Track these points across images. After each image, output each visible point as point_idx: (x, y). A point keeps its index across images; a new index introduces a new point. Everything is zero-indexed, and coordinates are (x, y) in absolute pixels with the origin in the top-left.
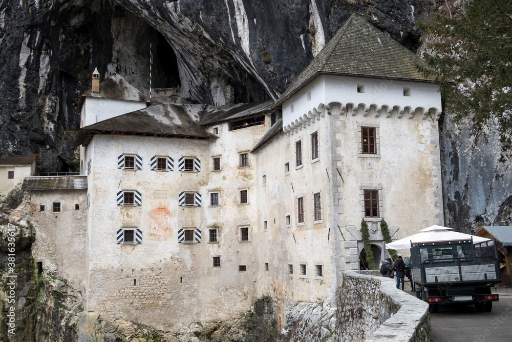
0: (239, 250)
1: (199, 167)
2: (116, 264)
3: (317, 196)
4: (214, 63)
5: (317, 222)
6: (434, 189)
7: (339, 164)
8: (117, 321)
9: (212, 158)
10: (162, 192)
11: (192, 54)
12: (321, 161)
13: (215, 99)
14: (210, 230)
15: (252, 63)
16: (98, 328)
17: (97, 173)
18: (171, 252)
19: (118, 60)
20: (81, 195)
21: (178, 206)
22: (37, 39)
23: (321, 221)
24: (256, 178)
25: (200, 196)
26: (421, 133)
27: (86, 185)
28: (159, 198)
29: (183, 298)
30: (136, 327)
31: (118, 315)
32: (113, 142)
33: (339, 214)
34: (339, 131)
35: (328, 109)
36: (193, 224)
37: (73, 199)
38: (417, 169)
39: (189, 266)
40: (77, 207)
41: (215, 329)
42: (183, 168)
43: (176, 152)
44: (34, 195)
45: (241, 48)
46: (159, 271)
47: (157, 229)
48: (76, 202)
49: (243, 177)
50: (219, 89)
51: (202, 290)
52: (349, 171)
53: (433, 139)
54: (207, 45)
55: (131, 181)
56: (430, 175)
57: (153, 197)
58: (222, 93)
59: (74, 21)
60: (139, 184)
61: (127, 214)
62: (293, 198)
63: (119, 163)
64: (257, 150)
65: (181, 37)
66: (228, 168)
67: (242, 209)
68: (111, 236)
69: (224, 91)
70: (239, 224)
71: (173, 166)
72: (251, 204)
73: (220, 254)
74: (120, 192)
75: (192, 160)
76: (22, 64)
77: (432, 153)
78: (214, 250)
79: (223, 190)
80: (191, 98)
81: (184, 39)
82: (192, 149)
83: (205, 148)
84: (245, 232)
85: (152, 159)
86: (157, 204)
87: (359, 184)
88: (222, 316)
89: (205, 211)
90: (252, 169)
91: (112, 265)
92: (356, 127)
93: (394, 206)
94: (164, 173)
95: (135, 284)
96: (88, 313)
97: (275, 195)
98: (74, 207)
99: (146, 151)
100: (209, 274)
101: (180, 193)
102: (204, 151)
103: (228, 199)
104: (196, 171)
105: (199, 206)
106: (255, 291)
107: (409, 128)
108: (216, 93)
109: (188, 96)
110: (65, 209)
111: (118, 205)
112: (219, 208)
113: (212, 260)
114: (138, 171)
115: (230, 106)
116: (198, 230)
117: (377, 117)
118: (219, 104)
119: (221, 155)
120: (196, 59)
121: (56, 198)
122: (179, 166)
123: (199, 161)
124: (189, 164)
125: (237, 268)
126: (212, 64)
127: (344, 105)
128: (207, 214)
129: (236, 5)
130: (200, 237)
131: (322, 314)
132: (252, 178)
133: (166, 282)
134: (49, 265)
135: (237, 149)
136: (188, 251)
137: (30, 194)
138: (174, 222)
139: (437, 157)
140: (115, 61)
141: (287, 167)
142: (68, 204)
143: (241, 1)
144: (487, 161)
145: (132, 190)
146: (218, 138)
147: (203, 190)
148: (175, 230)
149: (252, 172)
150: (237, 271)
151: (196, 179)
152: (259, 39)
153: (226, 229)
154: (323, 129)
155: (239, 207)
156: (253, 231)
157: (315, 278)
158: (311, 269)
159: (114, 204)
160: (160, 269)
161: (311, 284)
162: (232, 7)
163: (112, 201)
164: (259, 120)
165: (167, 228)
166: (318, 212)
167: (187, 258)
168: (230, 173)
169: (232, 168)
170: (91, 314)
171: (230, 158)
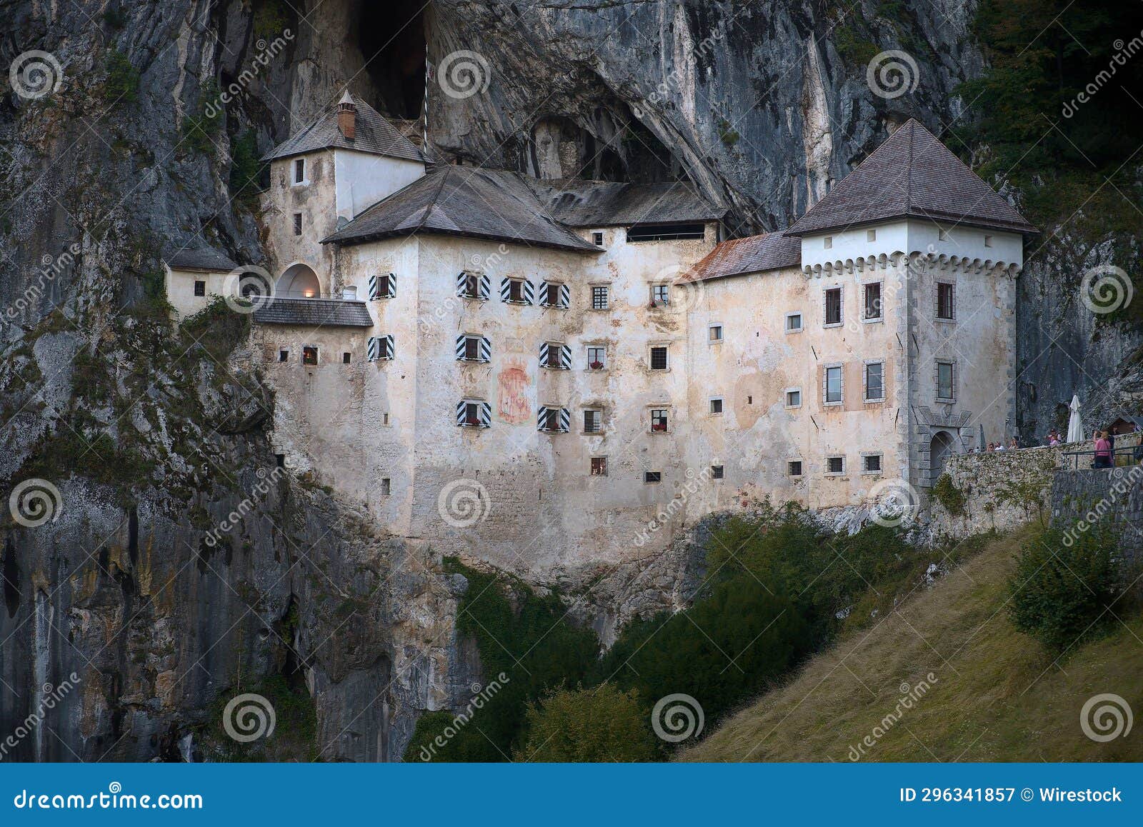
0: (647, 446)
1: (568, 300)
2: (454, 460)
3: (874, 368)
5: (872, 400)
6: (1008, 367)
7: (915, 329)
9: (589, 288)
10: (516, 341)
12: (886, 322)
13: (543, 165)
14: (586, 412)
15: (696, 139)
16: (431, 565)
17: (423, 301)
18: (528, 446)
19: (318, 55)
20: (353, 335)
21: (537, 368)
23: (879, 400)
24: (685, 328)
25: (570, 351)
26: (998, 294)
27: (368, 318)
28: (513, 351)
29: (542, 527)
30: (488, 565)
31: (458, 546)
32: (449, 249)
33: (913, 391)
34: (916, 288)
36: (558, 400)
37: (340, 344)
38: (991, 341)
39: (551, 471)
40: (347, 357)
42: (545, 301)
43: (536, 270)
44: (270, 331)
45: (679, 111)
46: (512, 477)
47: (509, 404)
48: (345, 349)
49: (659, 326)
50: (551, 146)
51: (568, 514)
52: (924, 338)
53: (1009, 302)
55: (475, 320)
56: (1005, 349)
57: (504, 348)
58: (557, 155)
60: (486, 325)
61: (470, 375)
62: (814, 367)
63: (459, 288)
66: (625, 307)
67: (655, 378)
68: (447, 413)
69: (558, 151)
70: (648, 404)
71: (531, 296)
72: (673, 371)
73: (606, 454)
74: (461, 337)
75: (557, 287)
76: (182, 61)
77: (1008, 320)
78: (592, 446)
79: (614, 344)
81: (534, 64)
82: (557, 267)
85: (503, 283)
86: (510, 362)
87: (934, 355)
88: (608, 557)
89: (577, 379)
90: (678, 313)
91: (449, 461)
92: (932, 283)
93: (966, 385)
94: (520, 307)
96: (408, 541)
97: (754, 360)
98: (342, 358)
100: (583, 485)
101: (542, 344)
102: (575, 271)
103: (624, 361)
104: (563, 307)
105: (568, 369)
107: (986, 287)
108: (545, 154)
110: (327, 360)
111: (459, 359)
112: (605, 374)
113: (589, 463)
114: (485, 302)
116: (565, 410)
117: (956, 272)
118: (550, 175)
119: (610, 283)
120: (534, 93)
121: (309, 338)
122: (541, 297)
123: (568, 291)
124: (553, 295)
125: (642, 476)
127: (925, 255)
128: (582, 383)
129: (676, 38)
130: (568, 424)
132: (677, 329)
133: (520, 497)
134: (297, 461)
135: (643, 277)
136: (548, 447)
137: (262, 329)
138: (533, 395)
139: (1013, 326)
140: (314, 57)
141: (794, 320)
142: (331, 351)
143: (687, 34)
144: (1078, 337)
145: (477, 335)
146: (603, 251)
147: (574, 342)
148: (534, 409)
149: (677, 318)
150: (640, 482)
151: (562, 321)
152: (713, 102)
153: (620, 412)
154: (893, 281)
155: (647, 373)
156: (677, 415)
157: (862, 473)
158: (853, 462)
159: (453, 357)
160: (513, 474)
161: (852, 483)
162: (670, 41)
163: (449, 353)
164: (690, 230)
165: (522, 406)
166: (873, 388)
167: (549, 458)
168: (631, 316)
169: (633, 308)
170: (415, 542)
171: (631, 290)
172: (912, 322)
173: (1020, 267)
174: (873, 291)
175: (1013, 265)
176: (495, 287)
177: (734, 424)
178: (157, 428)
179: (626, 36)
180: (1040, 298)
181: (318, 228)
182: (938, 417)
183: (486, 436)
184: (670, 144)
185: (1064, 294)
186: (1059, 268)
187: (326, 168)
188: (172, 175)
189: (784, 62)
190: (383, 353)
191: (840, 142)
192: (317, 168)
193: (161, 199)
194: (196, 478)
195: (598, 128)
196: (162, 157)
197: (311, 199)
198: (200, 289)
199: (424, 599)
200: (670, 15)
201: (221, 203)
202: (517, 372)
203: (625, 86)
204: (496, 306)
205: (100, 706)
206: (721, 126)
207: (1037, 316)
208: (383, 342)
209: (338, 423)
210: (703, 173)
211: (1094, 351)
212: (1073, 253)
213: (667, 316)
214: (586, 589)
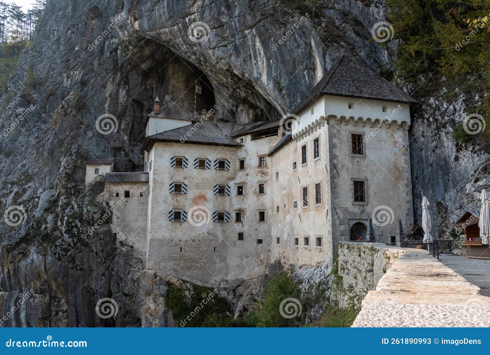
0: (257, 228)
1: (229, 167)
2: (167, 235)
3: (318, 186)
4: (241, 93)
5: (318, 205)
6: (406, 181)
7: (335, 161)
8: (168, 277)
9: (239, 160)
10: (201, 184)
11: (225, 86)
12: (321, 159)
13: (241, 119)
14: (236, 213)
15: (269, 91)
16: (155, 282)
18: (207, 229)
19: (172, 92)
20: (144, 185)
21: (213, 195)
22: (118, 78)
23: (321, 205)
24: (271, 174)
26: (396, 140)
27: (148, 178)
28: (200, 189)
29: (215, 263)
30: (181, 282)
31: (169, 273)
32: (168, 148)
33: (335, 198)
34: (335, 137)
35: (327, 120)
36: (224, 208)
37: (139, 189)
38: (392, 166)
39: (220, 239)
40: (141, 195)
41: (239, 286)
42: (217, 167)
43: (212, 156)
44: (112, 186)
45: (261, 81)
46: (199, 242)
48: (140, 191)
49: (262, 175)
50: (244, 112)
51: (229, 257)
52: (343, 166)
54: (236, 79)
55: (180, 176)
56: (403, 171)
57: (195, 188)
58: (246, 115)
59: (144, 66)
60: (185, 178)
61: (177, 199)
62: (299, 188)
63: (172, 163)
64: (271, 154)
65: (217, 75)
66: (250, 168)
67: (260, 197)
68: (165, 215)
69: (247, 113)
70: (258, 209)
71: (210, 166)
72: (266, 194)
73: (243, 231)
74: (172, 184)
75: (224, 162)
76: (107, 95)
77: (404, 154)
78: (238, 228)
79: (246, 184)
80: (223, 119)
81: (220, 76)
82: (224, 153)
83: (233, 153)
84: (262, 216)
85: (195, 161)
86: (198, 193)
87: (350, 177)
88: (244, 276)
89: (233, 199)
90: (269, 169)
91: (165, 236)
92: (347, 134)
93: (376, 194)
94: (204, 170)
95: (181, 251)
96: (147, 271)
97: (286, 187)
98: (139, 194)
99: (191, 155)
100: (235, 245)
101: (215, 185)
102: (233, 155)
103: (250, 190)
104: (227, 169)
105: (229, 195)
106: (268, 258)
107: (387, 136)
108: (242, 114)
109: (222, 117)
110: (133, 196)
111: (171, 193)
112: (243, 197)
113: (237, 235)
114: (185, 169)
115: (252, 124)
116: (227, 213)
117: (363, 127)
118: (244, 122)
119: (245, 158)
120: (228, 90)
121: (127, 187)
122: (215, 166)
123: (229, 163)
124: (222, 165)
125: (256, 241)
126: (239, 93)
127: (339, 117)
128: (235, 201)
129: (257, 50)
130: (229, 218)
131: (321, 274)
132: (268, 175)
133: (203, 250)
134: (121, 237)
135: (257, 154)
136: (220, 228)
137: (109, 185)
138: (210, 206)
139: (408, 158)
140: (171, 93)
141: (295, 165)
142: (135, 192)
143: (261, 48)
144: (445, 160)
145: (180, 182)
146: (243, 145)
147: (231, 184)
148: (211, 212)
149: (268, 170)
150: (255, 244)
151: (226, 175)
152: (274, 74)
153: (248, 213)
154: (324, 134)
155: (258, 196)
156: (268, 214)
157: (316, 247)
158: (313, 241)
159: (167, 192)
160: (200, 241)
161: (312, 252)
162: (255, 52)
164: (273, 132)
166: (318, 197)
167: (219, 233)
168: (252, 171)
169: (253, 168)
170: (150, 271)
171: (252, 161)
172: (332, 157)
173: (409, 123)
175: (404, 123)
176: (191, 162)
177: (282, 218)
178: (62, 224)
179: (238, 54)
180: (422, 139)
182: (355, 214)
183: (185, 225)
185: (435, 135)
186: (431, 119)
189: (300, 50)
194: (72, 244)
195: (255, 101)
198: (97, 171)
199: (152, 296)
200: (254, 41)
202: (202, 197)
203: (243, 75)
204: (191, 170)
206: (277, 84)
207: (422, 150)
209: (137, 221)
211: (456, 167)
212: (439, 110)
213: (265, 170)
214: (234, 291)
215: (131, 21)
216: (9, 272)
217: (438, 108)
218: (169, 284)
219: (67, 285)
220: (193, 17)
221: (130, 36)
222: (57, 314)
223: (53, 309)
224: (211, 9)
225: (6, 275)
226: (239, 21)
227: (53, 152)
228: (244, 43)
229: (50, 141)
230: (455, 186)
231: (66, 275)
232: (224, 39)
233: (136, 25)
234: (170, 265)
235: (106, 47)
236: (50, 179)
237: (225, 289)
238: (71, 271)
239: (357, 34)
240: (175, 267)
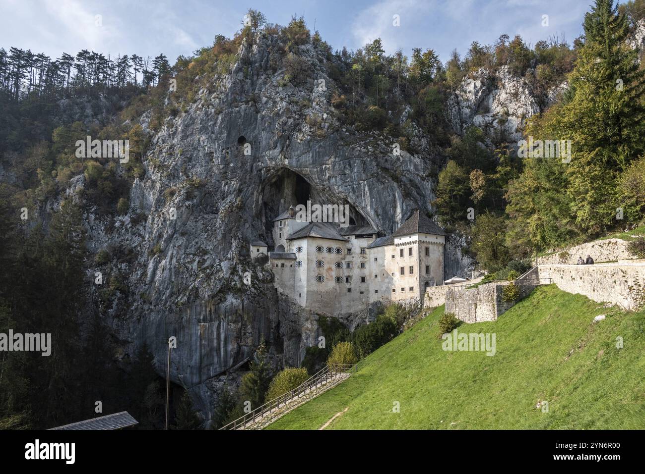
0: (360, 286)
1: (342, 252)
3: (411, 268)
5: (410, 275)
8: (317, 311)
9: (347, 249)
10: (330, 262)
12: (414, 257)
14: (347, 278)
16: (310, 314)
17: (308, 253)
18: (333, 286)
20: (293, 261)
21: (335, 268)
23: (413, 275)
24: (369, 258)
25: (342, 264)
26: (440, 250)
27: (296, 257)
28: (329, 264)
29: (336, 304)
30: (324, 314)
31: (316, 309)
32: (314, 241)
33: (420, 272)
34: (420, 248)
35: (418, 241)
36: (340, 275)
37: (290, 263)
38: (438, 261)
39: (338, 291)
40: (291, 266)
41: (349, 316)
43: (334, 245)
44: (274, 260)
45: (367, 209)
46: (329, 293)
47: (328, 276)
49: (363, 258)
51: (343, 301)
52: (423, 260)
53: (442, 252)
55: (320, 257)
56: (441, 262)
57: (327, 263)
59: (274, 180)
60: (323, 258)
61: (319, 270)
62: (398, 267)
63: (316, 250)
66: (355, 254)
67: (362, 270)
68: (314, 278)
70: (360, 276)
71: (333, 251)
72: (366, 268)
73: (351, 287)
74: (317, 261)
75: (340, 249)
77: (442, 256)
78: (348, 286)
79: (353, 262)
82: (339, 245)
83: (343, 244)
84: (363, 280)
85: (327, 249)
86: (329, 266)
87: (425, 264)
88: (352, 311)
92: (424, 248)
93: (433, 269)
94: (331, 254)
95: (322, 298)
96: (305, 308)
99: (325, 244)
100: (346, 295)
101: (336, 262)
102: (344, 246)
103: (355, 266)
104: (341, 254)
105: (342, 268)
106: (368, 301)
107: (437, 248)
110: (286, 266)
111: (317, 266)
112: (350, 269)
113: (347, 290)
114: (323, 253)
116: (341, 277)
117: (430, 245)
119: (352, 248)
121: (283, 261)
122: (336, 251)
123: (342, 250)
124: (338, 251)
125: (359, 292)
127: (422, 241)
128: (345, 271)
129: (366, 193)
130: (342, 281)
132: (367, 259)
133: (331, 298)
134: (280, 290)
135: (360, 246)
136: (338, 286)
137: (272, 259)
138: (334, 274)
140: (285, 198)
141: (393, 257)
142: (288, 264)
143: (368, 191)
144: (458, 259)
145: (321, 260)
146: (350, 241)
147: (343, 262)
148: (334, 277)
149: (367, 256)
150: (359, 294)
151: (340, 257)
152: (374, 207)
153: (354, 278)
154: (415, 247)
155: (360, 269)
156: (367, 278)
157: (409, 291)
158: (407, 289)
161: (407, 293)
162: (364, 193)
163: (314, 265)
164: (369, 236)
165: (332, 276)
166: (411, 271)
167: (338, 289)
168: (357, 256)
169: (357, 254)
170: (307, 308)
171: (356, 250)
172: (420, 256)
174: (411, 250)
175: (443, 243)
176: (325, 249)
177: (380, 280)
179: (354, 192)
180: (449, 250)
181: (285, 235)
182: (426, 278)
183: (323, 283)
184: (365, 216)
185: (454, 250)
186: (453, 243)
187: (287, 222)
188: (252, 225)
189: (390, 197)
190: (299, 265)
191: (403, 216)
192: (285, 223)
193: (250, 231)
194: (257, 293)
196: (249, 220)
197: (283, 230)
198: (258, 250)
199: (309, 321)
200: (364, 188)
201: (263, 231)
202: (330, 269)
203: (354, 203)
204: (325, 253)
205: (236, 346)
206: (376, 212)
207: (448, 255)
208: (299, 262)
209: (289, 281)
210: (372, 223)
211: (461, 262)
213: (365, 256)
214: (347, 319)
215: (281, 158)
216: (210, 311)
217: (455, 239)
218: (318, 315)
219: (255, 317)
220: (328, 166)
221: (276, 164)
222: (245, 334)
223: (243, 331)
224: (340, 164)
225: (208, 313)
226: (357, 175)
227: (225, 236)
228: (359, 187)
229: (222, 228)
230: (461, 269)
231: (255, 311)
232: (345, 182)
233: (286, 162)
234: (317, 305)
235: (254, 168)
236: (224, 254)
237: (342, 318)
238: (258, 309)
239: (418, 194)
240: (319, 306)
